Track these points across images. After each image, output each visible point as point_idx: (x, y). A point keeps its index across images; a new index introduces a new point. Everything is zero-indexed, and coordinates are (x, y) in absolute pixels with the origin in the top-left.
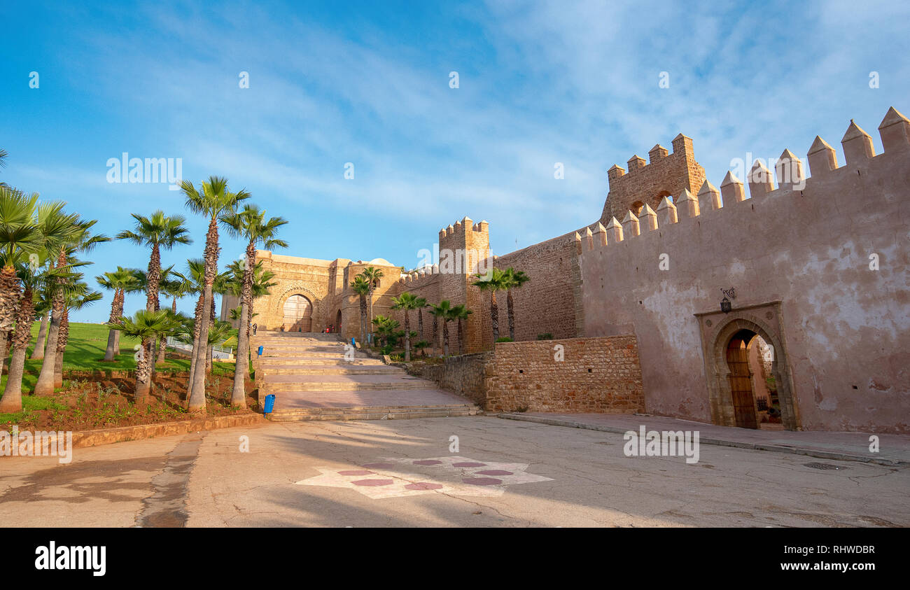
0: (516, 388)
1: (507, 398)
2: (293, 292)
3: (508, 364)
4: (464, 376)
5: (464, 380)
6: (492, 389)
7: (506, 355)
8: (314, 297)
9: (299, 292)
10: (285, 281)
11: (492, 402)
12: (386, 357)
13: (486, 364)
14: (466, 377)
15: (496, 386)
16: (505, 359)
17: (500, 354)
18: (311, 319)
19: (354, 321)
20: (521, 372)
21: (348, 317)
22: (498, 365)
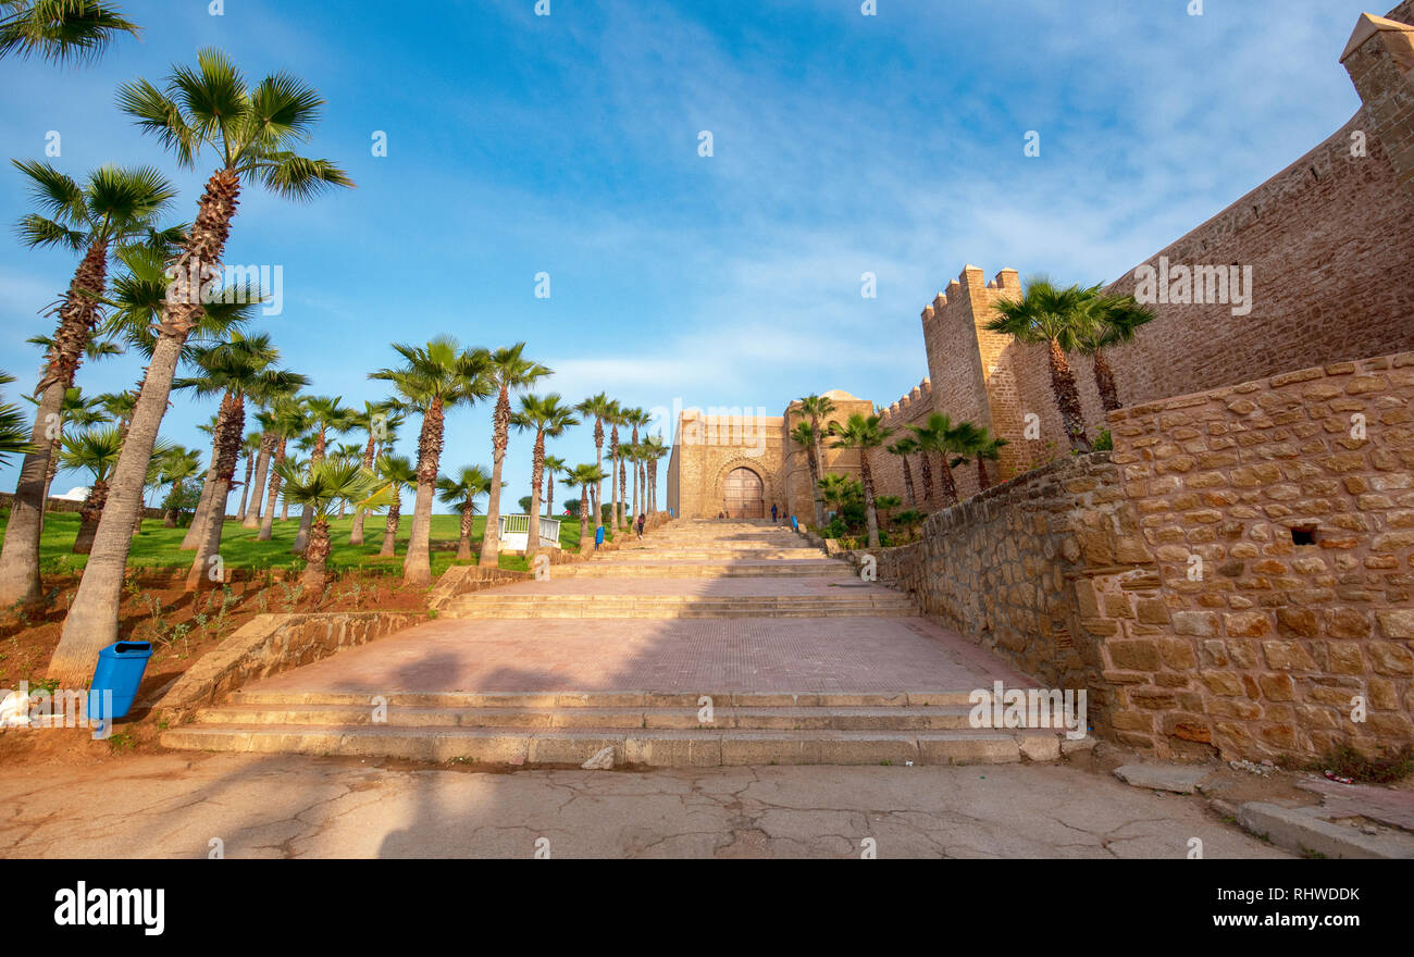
0: (1286, 628)
1: (1235, 684)
2: (735, 465)
3: (1206, 500)
4: (984, 572)
5: (988, 587)
6: (1127, 633)
7: (1182, 460)
8: (765, 470)
9: (743, 464)
10: (722, 450)
11: (1139, 699)
12: (832, 543)
13: (1077, 514)
14: (992, 577)
15: (1152, 616)
16: (1177, 480)
17: (1146, 456)
18: (763, 501)
19: (805, 493)
20: (1303, 536)
21: (795, 487)
22: (1143, 512)
